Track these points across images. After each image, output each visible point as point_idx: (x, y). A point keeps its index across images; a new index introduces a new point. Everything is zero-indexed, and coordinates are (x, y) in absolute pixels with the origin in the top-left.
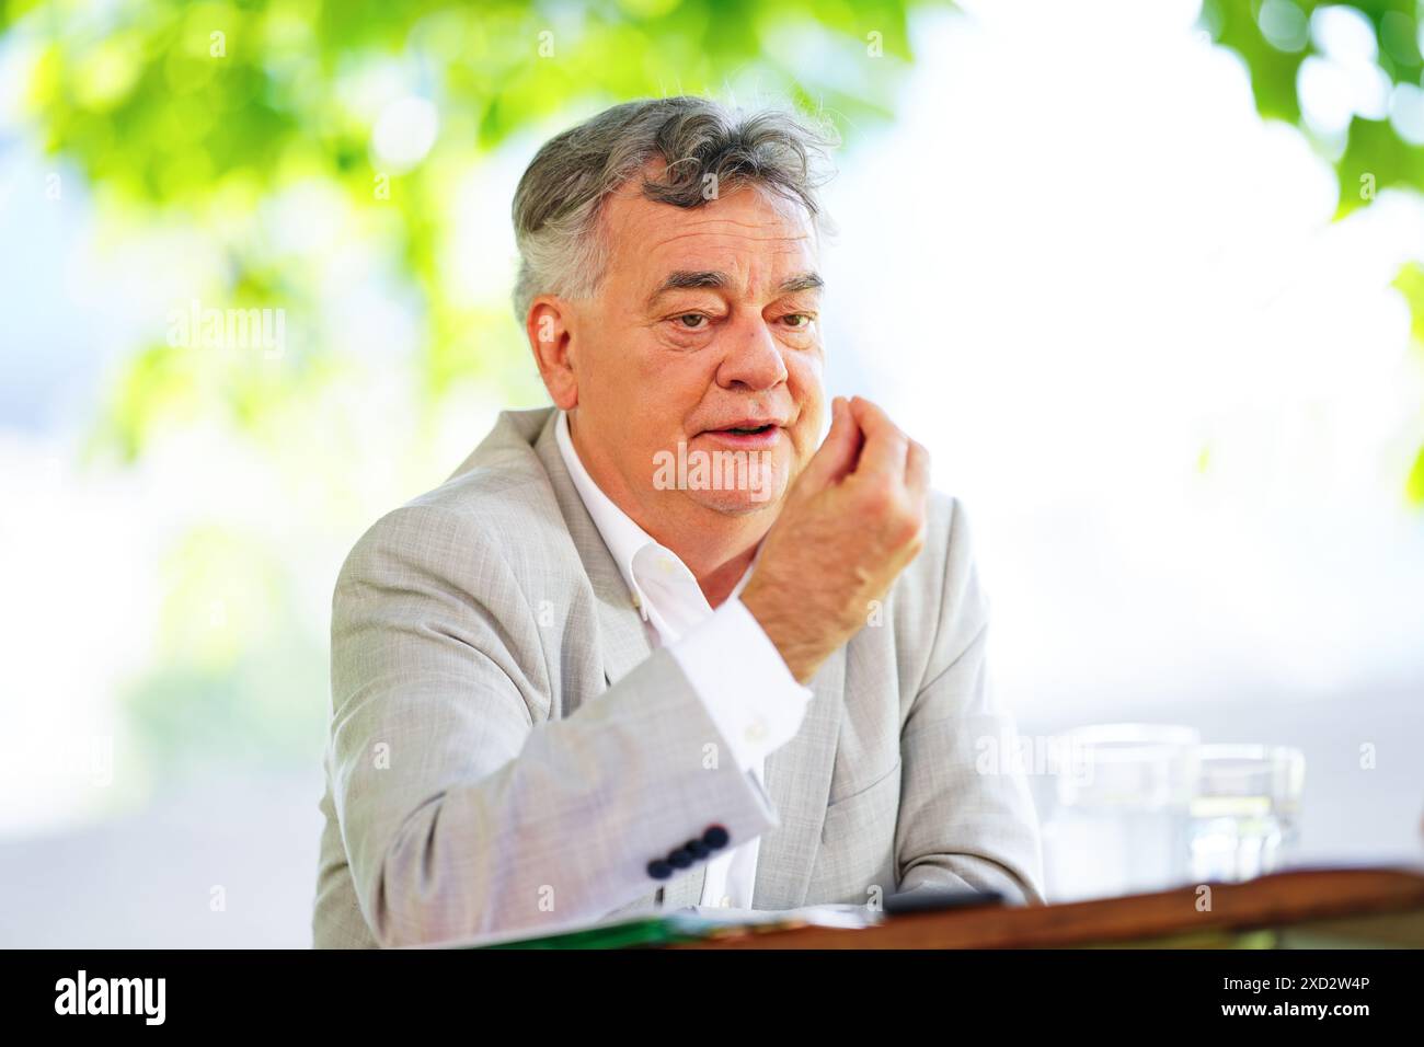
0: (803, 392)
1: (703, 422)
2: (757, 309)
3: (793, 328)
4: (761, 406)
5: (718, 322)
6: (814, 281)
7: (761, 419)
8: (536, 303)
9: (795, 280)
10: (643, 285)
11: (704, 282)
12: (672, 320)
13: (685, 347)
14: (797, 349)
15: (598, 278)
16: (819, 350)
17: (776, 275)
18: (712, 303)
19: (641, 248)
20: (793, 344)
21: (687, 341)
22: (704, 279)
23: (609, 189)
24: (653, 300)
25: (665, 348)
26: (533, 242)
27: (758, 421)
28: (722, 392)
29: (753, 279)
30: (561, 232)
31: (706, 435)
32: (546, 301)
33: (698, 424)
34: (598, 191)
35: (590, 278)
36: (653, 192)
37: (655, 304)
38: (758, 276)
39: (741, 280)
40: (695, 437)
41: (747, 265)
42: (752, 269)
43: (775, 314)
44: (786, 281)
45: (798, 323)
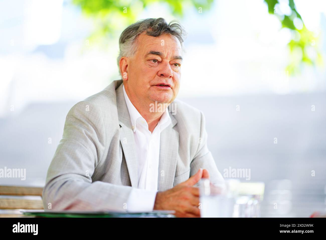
0: (175, 81)
1: (154, 83)
2: (168, 61)
3: (175, 67)
4: (166, 81)
5: (159, 62)
6: (181, 58)
7: (166, 83)
8: (122, 58)
9: (177, 57)
10: (144, 53)
11: (158, 54)
12: (149, 61)
13: (152, 67)
14: (175, 72)
15: (135, 52)
16: (180, 73)
17: (173, 55)
18: (159, 58)
19: (145, 45)
20: (175, 70)
21: (152, 65)
22: (157, 53)
23: (140, 33)
24: (146, 56)
25: (147, 67)
26: (123, 45)
27: (165, 84)
28: (158, 77)
29: (168, 54)
30: (128, 42)
31: (154, 86)
32: (124, 58)
33: (153, 83)
34: (137, 34)
35: (133, 52)
36: (148, 34)
37: (146, 57)
38: (169, 54)
39: (165, 55)
40: (152, 86)
41: (167, 52)
42: (168, 53)
43: (172, 63)
44: (175, 56)
45: (177, 66)
